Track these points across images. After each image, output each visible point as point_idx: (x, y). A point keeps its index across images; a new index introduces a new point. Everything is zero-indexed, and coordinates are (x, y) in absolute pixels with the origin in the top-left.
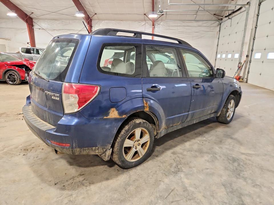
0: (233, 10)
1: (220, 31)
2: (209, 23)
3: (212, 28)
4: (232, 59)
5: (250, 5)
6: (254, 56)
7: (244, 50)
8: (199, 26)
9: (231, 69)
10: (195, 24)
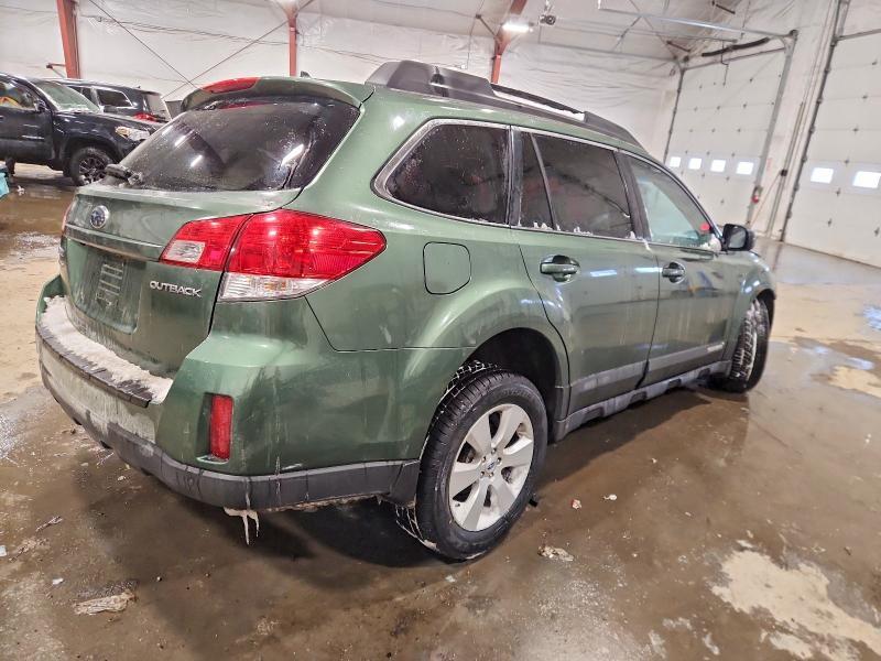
0: (735, 41)
1: (679, 92)
2: (648, 65)
3: (654, 80)
4: (728, 176)
5: (796, 40)
6: (809, 176)
7: (770, 156)
8: (622, 70)
9: (722, 202)
10: (610, 62)
